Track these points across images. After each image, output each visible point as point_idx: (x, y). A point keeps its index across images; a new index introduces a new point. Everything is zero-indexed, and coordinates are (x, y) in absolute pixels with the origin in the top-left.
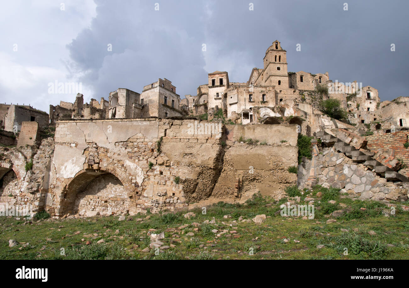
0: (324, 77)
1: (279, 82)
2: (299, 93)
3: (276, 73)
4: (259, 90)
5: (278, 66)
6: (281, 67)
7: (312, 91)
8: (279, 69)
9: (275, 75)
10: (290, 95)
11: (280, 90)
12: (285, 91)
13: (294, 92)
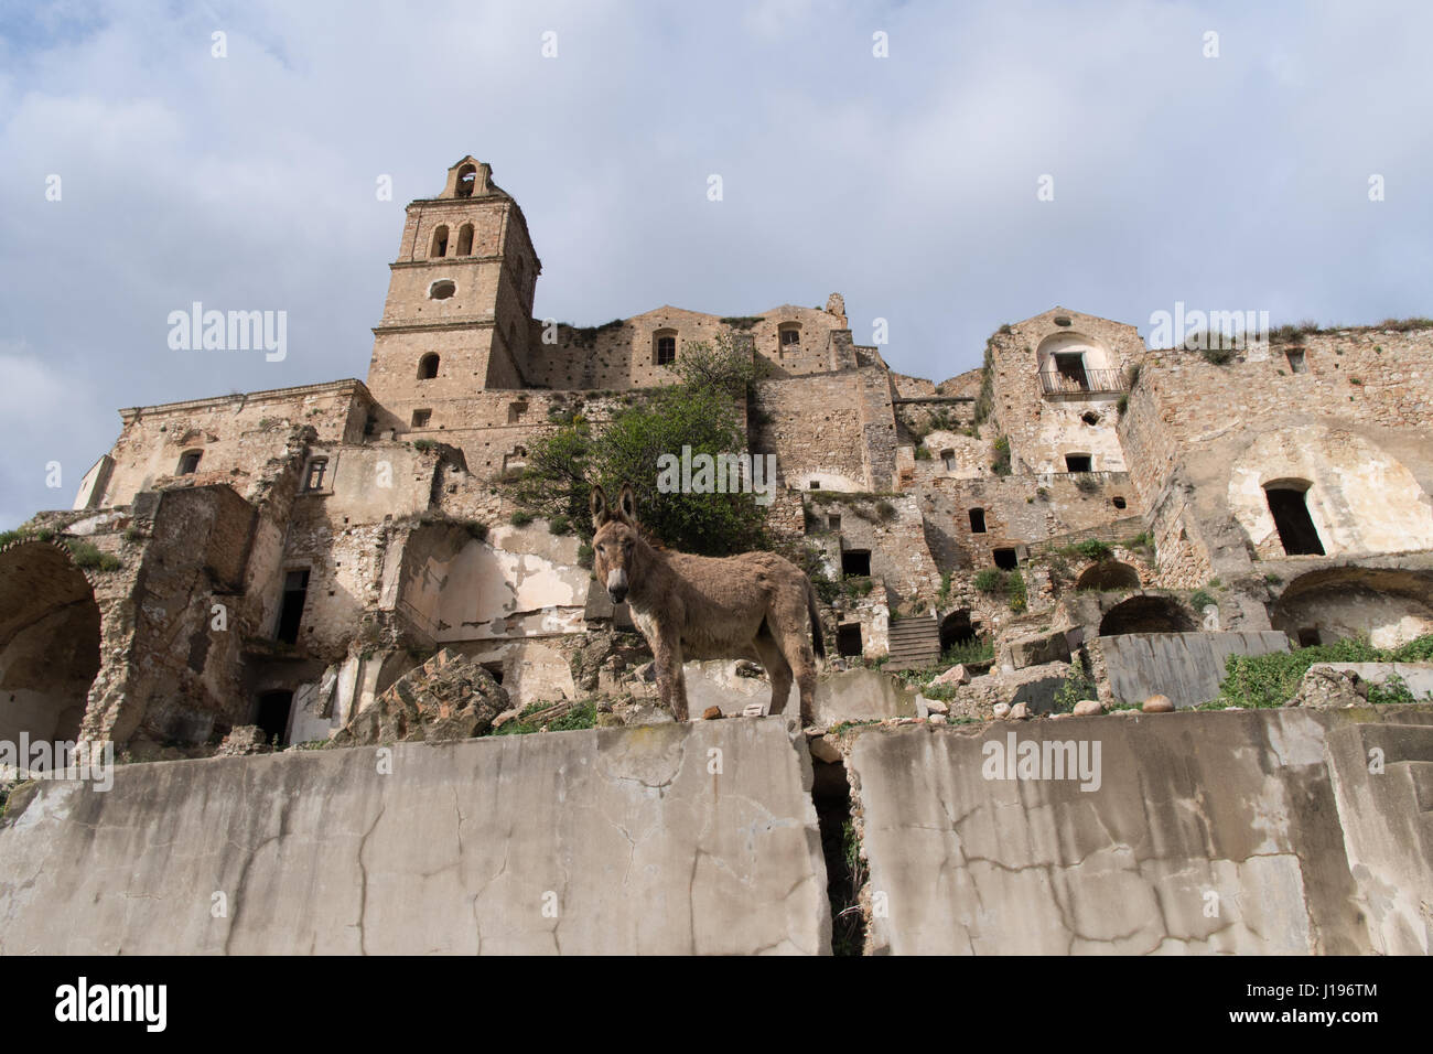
0: (813, 321)
1: (430, 365)
2: (552, 411)
3: (420, 315)
4: (251, 418)
5: (443, 275)
6: (462, 278)
7: (647, 392)
8: (444, 291)
9: (408, 324)
10: (481, 433)
11: (417, 407)
12: (451, 410)
13: (518, 409)
